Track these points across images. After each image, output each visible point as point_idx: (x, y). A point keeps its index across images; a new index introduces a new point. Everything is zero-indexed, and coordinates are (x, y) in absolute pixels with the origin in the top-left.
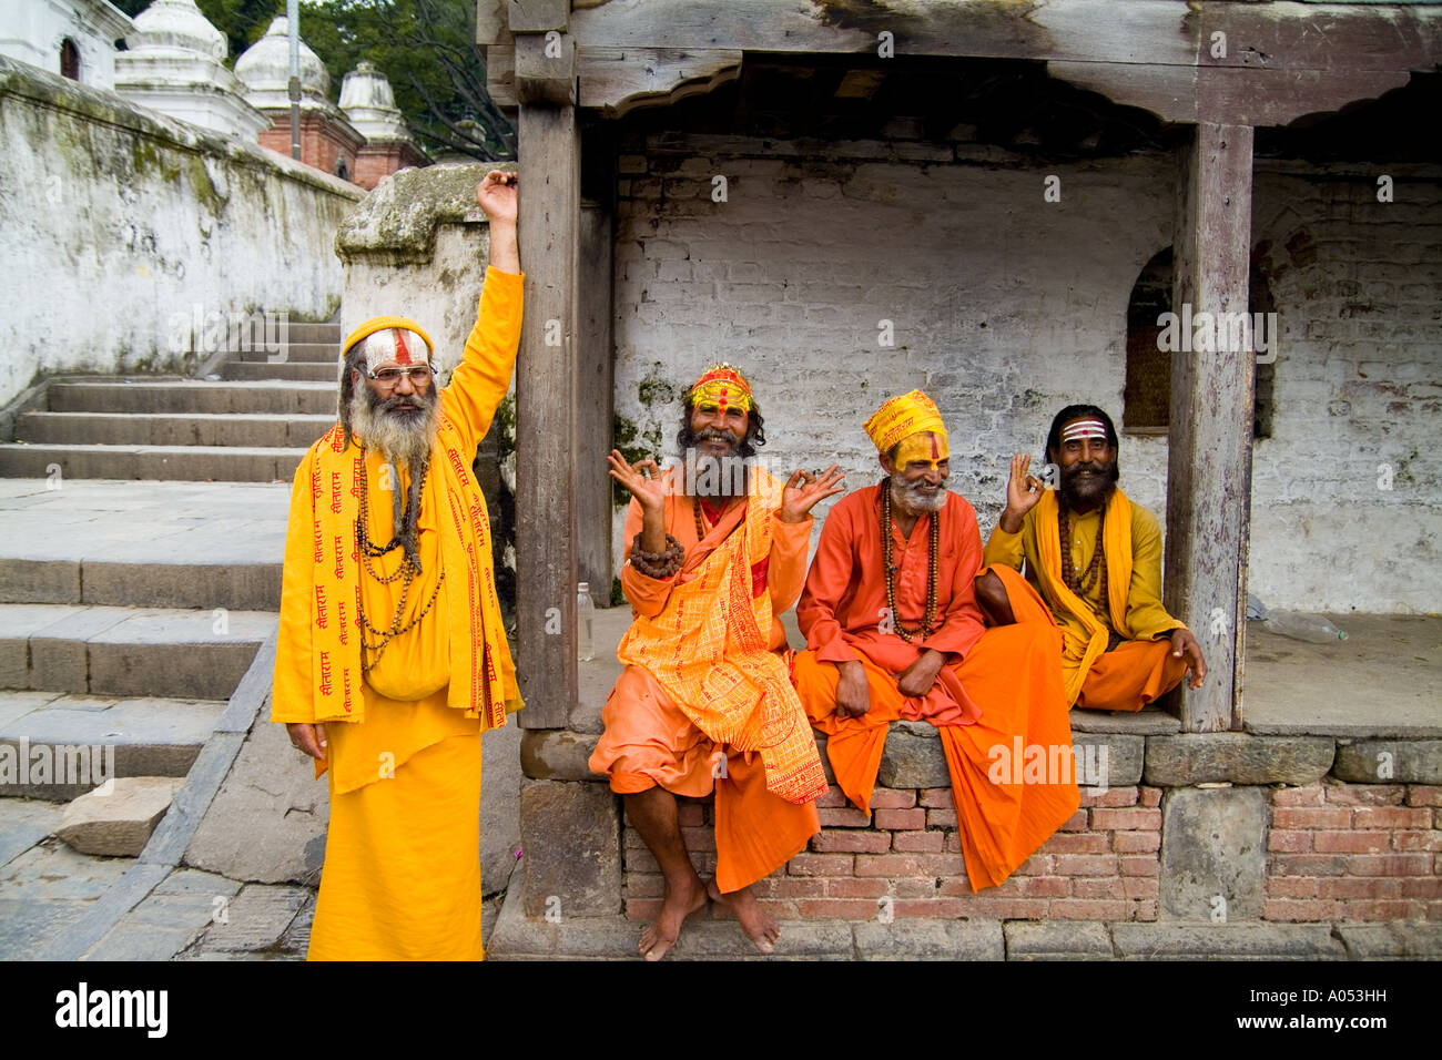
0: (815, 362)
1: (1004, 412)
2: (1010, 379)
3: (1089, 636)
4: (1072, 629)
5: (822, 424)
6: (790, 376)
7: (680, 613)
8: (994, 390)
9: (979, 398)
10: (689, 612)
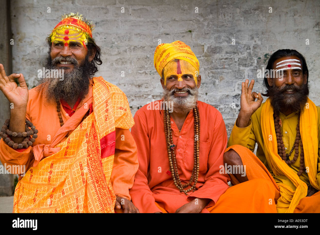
0: (136, 41)
1: (252, 68)
2: (255, 48)
3: (295, 188)
4: (285, 185)
5: (142, 78)
6: (122, 50)
7: (51, 172)
8: (245, 55)
9: (236, 60)
10: (56, 171)
